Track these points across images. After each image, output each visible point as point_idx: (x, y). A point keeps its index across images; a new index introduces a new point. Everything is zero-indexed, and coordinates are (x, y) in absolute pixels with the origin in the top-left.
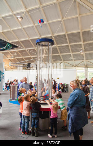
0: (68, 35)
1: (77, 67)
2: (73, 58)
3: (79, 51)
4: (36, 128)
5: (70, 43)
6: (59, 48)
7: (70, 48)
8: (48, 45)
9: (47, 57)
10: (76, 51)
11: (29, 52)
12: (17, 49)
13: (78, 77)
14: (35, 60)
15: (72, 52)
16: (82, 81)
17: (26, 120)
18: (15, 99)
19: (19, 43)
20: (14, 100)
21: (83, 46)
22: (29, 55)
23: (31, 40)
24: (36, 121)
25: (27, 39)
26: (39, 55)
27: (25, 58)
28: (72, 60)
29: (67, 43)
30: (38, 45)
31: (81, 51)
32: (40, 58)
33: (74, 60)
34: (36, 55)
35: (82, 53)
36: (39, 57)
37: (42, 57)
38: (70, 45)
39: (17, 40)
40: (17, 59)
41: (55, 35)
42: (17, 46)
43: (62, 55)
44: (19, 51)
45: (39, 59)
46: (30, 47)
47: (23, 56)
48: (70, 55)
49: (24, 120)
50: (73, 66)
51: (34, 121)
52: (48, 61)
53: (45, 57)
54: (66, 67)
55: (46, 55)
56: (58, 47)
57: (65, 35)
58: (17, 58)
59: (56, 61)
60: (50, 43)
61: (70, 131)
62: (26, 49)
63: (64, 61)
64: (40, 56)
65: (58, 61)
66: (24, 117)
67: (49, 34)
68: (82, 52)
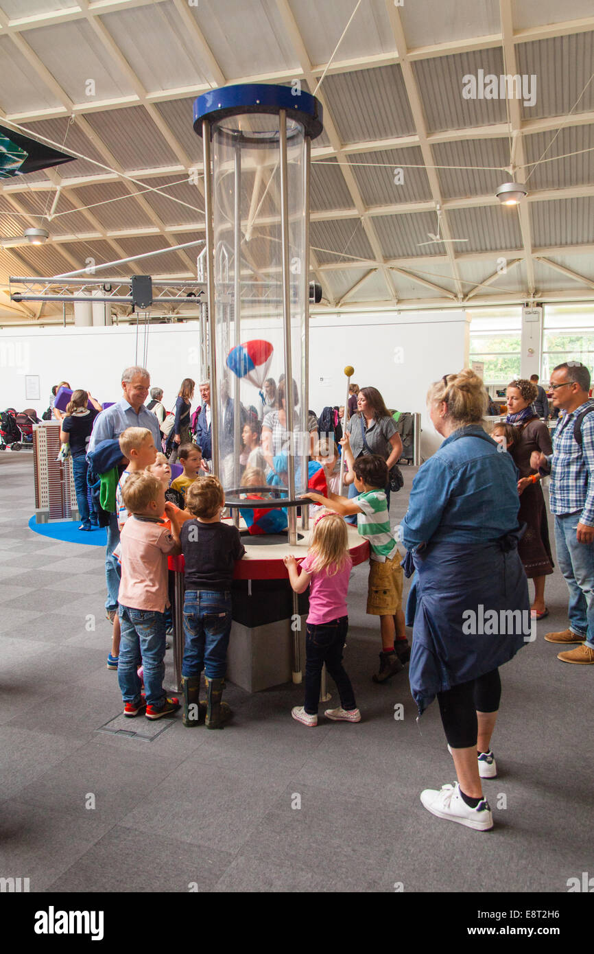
0: (417, 65)
1: (475, 297)
2: (448, 241)
3: (489, 187)
4: (208, 680)
5: (430, 130)
6: (355, 169)
7: (430, 166)
8: (280, 137)
9: (274, 229)
10: (472, 192)
11: (148, 197)
12: (62, 175)
13: (479, 365)
14: (193, 253)
15: (446, 194)
16: (501, 393)
17: (146, 637)
18: (72, 514)
19: (76, 128)
20: (63, 516)
21: (517, 153)
22: (148, 222)
23: (158, 105)
24: (210, 636)
25: (131, 99)
26: (222, 220)
27: (120, 241)
28: (440, 251)
29: (409, 128)
30: (210, 139)
31: (506, 187)
32: (227, 236)
33: (458, 253)
34: (199, 218)
35: (511, 203)
36: (219, 228)
37: (241, 235)
38: (435, 147)
39: (58, 110)
40: (65, 245)
41: (325, 69)
42: (63, 148)
43: (375, 220)
44: (80, 191)
45: (217, 243)
46: (154, 162)
47: (107, 224)
48: (432, 215)
49: (134, 634)
50: (447, 291)
51: (200, 642)
52: (279, 263)
53: (257, 229)
54: (399, 301)
55: (268, 220)
56: (351, 157)
57: (395, 68)
58: (69, 237)
59: (336, 259)
60: (292, 124)
61: (417, 688)
62: (131, 175)
63: (387, 258)
64: (227, 226)
65: (344, 260)
66: (131, 615)
67: (287, 61)
68: (511, 194)
